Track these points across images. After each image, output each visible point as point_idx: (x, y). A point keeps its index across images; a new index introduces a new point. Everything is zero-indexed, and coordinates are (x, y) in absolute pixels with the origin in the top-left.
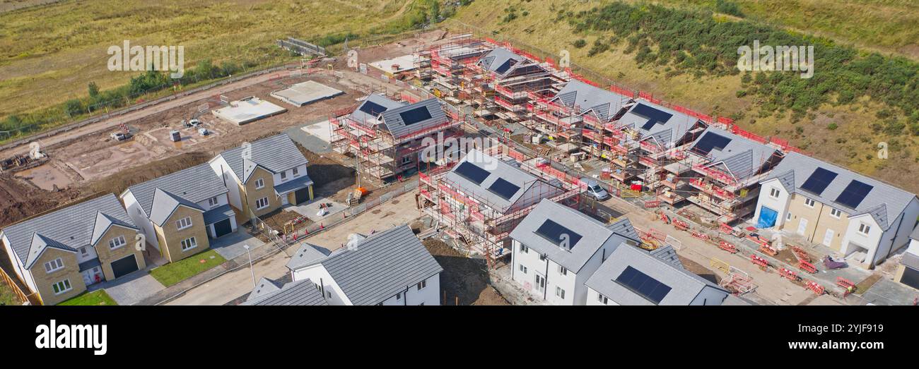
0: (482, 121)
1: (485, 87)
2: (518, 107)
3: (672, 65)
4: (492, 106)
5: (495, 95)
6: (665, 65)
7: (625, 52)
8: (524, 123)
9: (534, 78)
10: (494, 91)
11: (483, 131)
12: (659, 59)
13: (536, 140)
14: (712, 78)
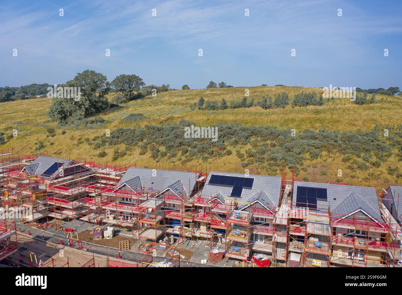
0: (34, 225)
1: (35, 189)
2: (76, 204)
3: (181, 156)
4: (43, 208)
5: (48, 195)
6: (176, 157)
7: (141, 154)
8: (85, 219)
9: (81, 177)
10: (45, 192)
11: (38, 237)
12: (168, 155)
13: (108, 233)
14: (216, 159)
